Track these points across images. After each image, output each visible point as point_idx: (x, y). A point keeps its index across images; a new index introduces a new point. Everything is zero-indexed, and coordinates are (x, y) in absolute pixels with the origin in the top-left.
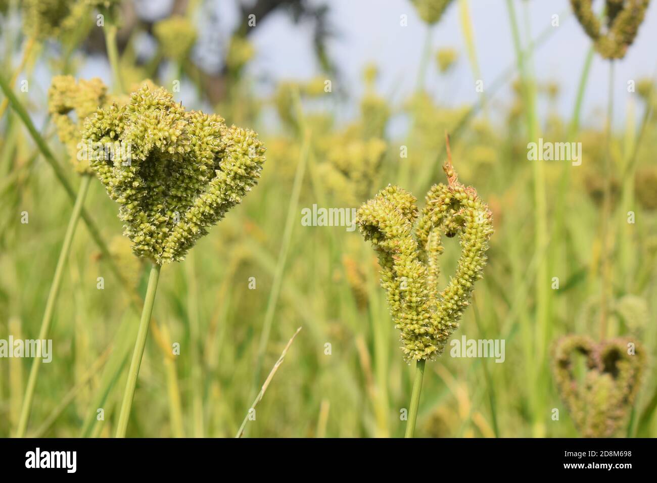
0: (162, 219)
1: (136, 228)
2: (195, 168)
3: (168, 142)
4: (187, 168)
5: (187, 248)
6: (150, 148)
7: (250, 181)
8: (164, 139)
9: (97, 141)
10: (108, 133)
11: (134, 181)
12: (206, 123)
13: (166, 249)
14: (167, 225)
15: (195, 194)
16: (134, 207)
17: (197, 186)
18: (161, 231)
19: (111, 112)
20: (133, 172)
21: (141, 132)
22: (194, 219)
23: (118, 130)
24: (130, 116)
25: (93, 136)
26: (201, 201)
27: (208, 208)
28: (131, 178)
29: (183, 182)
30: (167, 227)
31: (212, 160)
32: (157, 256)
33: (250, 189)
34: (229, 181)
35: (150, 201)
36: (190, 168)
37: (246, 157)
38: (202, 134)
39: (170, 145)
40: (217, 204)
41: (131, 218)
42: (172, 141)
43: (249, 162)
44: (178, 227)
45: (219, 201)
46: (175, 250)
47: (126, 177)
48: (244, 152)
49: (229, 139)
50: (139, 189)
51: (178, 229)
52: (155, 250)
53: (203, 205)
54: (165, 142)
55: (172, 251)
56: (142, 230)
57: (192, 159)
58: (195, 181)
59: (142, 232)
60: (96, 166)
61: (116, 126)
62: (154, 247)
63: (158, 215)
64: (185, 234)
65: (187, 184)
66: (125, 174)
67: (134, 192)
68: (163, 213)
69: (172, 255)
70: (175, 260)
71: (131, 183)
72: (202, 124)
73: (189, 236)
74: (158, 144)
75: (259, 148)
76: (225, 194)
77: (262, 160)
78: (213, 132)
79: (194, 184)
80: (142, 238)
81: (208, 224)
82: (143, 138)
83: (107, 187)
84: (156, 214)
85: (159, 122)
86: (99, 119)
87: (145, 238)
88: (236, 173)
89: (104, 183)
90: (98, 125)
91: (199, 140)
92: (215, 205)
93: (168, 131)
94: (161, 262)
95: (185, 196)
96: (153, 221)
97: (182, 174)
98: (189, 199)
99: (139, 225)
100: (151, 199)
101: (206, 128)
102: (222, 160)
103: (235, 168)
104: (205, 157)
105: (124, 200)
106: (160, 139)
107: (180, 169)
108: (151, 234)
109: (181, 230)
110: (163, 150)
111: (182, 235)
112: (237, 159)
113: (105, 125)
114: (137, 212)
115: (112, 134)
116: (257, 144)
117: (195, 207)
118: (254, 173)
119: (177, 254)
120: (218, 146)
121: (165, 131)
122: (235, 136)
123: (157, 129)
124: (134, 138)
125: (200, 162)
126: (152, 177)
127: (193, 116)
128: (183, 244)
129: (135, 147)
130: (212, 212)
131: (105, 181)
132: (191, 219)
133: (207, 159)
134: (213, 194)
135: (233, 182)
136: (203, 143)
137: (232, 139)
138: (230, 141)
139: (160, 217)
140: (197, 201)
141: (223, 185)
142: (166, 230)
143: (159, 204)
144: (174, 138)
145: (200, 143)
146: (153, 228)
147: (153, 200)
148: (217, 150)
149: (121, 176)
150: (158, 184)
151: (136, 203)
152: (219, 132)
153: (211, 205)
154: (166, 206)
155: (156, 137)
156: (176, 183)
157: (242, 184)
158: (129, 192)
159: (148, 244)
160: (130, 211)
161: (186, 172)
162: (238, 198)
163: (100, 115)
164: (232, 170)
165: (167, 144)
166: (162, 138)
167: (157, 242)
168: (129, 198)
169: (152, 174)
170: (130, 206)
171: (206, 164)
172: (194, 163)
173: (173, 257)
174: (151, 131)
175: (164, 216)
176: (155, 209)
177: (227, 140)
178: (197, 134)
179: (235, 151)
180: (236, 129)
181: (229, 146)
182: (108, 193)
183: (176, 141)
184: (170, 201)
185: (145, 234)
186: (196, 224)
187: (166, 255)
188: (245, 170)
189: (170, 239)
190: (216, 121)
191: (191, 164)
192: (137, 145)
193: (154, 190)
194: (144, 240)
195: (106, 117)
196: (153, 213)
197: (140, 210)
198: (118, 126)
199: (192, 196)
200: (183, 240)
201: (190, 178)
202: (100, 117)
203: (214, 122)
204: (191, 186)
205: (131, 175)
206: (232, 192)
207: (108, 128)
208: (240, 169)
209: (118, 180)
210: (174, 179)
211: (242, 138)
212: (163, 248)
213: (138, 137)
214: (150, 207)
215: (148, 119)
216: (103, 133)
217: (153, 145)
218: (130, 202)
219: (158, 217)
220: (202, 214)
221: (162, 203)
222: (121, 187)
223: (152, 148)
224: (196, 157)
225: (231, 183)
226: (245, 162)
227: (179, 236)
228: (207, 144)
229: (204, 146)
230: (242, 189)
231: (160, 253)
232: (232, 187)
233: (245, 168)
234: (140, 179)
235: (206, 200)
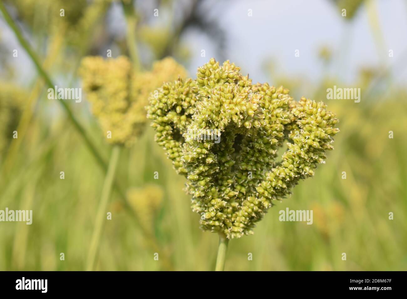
0: (232, 193)
1: (207, 204)
2: (266, 142)
3: (245, 116)
4: (257, 142)
5: (255, 221)
6: (226, 123)
7: (323, 154)
8: (241, 113)
9: (163, 116)
10: (174, 108)
11: (207, 157)
12: (275, 95)
13: (236, 224)
14: (236, 199)
15: (265, 167)
16: (207, 184)
17: (267, 160)
18: (231, 206)
19: (176, 87)
20: (207, 149)
21: (217, 107)
22: (266, 194)
23: (185, 104)
24: (199, 90)
25: (159, 112)
26: (272, 174)
27: (280, 182)
28: (204, 154)
29: (253, 156)
30: (236, 202)
31: (282, 133)
32: (227, 231)
33: (324, 162)
34: (303, 155)
35: (220, 176)
36: (260, 141)
37: (320, 129)
38: (271, 107)
39: (247, 120)
40: (290, 177)
41: (203, 195)
42: (249, 116)
43: (323, 135)
44: (249, 202)
45: (292, 174)
46: (244, 224)
47: (199, 154)
48: (318, 124)
49: (300, 112)
50: (212, 165)
51: (248, 204)
52: (226, 226)
53: (275, 179)
54: (241, 117)
55: (242, 225)
56: (213, 205)
57: (262, 133)
58: (265, 155)
59: (213, 208)
60: (162, 141)
61: (182, 100)
62: (224, 223)
63: (228, 189)
64: (256, 208)
65: (257, 158)
66: (199, 150)
67: (207, 168)
68: (233, 188)
69: (242, 230)
70: (245, 233)
71: (204, 159)
72: (271, 96)
73: (260, 210)
74: (235, 119)
75: (332, 120)
76: (298, 168)
77: (335, 132)
78: (282, 105)
79: (264, 157)
80: (213, 214)
81: (279, 198)
82: (218, 113)
83: (173, 162)
84: (226, 189)
85: (234, 97)
86: (165, 95)
87: (216, 214)
88: (310, 146)
89: (170, 158)
90: (164, 100)
91: (269, 112)
92: (288, 179)
93: (245, 105)
94: (231, 237)
95: (255, 170)
96: (224, 196)
97: (253, 148)
98: (259, 173)
99: (210, 201)
100: (221, 174)
101: (274, 101)
102: (291, 132)
103: (310, 141)
104: (276, 130)
105: (196, 177)
106: (236, 114)
107: (251, 143)
108: (222, 209)
109: (252, 205)
110: (240, 124)
111: (253, 210)
112: (310, 131)
113: (172, 101)
114: (208, 188)
115: (179, 109)
116: (330, 116)
117: (265, 181)
118: (328, 145)
119: (247, 228)
120: (288, 118)
121: (243, 105)
122: (306, 108)
123: (233, 103)
124: (209, 113)
125: (270, 135)
126: (223, 152)
127: (260, 88)
128: (253, 217)
129: (209, 122)
130: (285, 186)
131: (172, 156)
132: (263, 193)
133: (278, 132)
134: (286, 168)
135: (306, 155)
136: (272, 116)
137: (303, 111)
138: (302, 113)
139: (230, 192)
140: (269, 176)
141: (297, 159)
142: (236, 204)
143: (228, 179)
144: (251, 113)
145: (270, 116)
146: (224, 203)
147: (223, 175)
148: (286, 123)
149: (195, 153)
150: (228, 158)
151: (208, 179)
152: (288, 104)
153: (283, 180)
154: (236, 180)
155: (233, 112)
156: (246, 157)
157: (316, 157)
158: (202, 168)
159: (218, 220)
160: (202, 188)
161: (257, 146)
162: (311, 171)
163: (166, 90)
164: (306, 143)
165: (244, 119)
166: (239, 113)
167: (227, 218)
168: (201, 174)
169: (222, 149)
170: (202, 183)
171: (276, 137)
172: (265, 137)
173: (243, 231)
174: (227, 106)
175: (233, 190)
176: (226, 184)
177: (298, 112)
178: (266, 107)
179: (308, 123)
180: (305, 101)
181: (300, 119)
182: (174, 168)
183: (253, 115)
184: (239, 175)
185: (217, 210)
186: (267, 198)
187: (236, 229)
188: (319, 142)
189: (240, 213)
190: (282, 93)
191: (261, 138)
192: (212, 121)
193: (225, 165)
194: (215, 216)
195: (172, 91)
196: (223, 188)
197: (212, 186)
198: (185, 100)
199: (262, 170)
200: (254, 215)
201: (260, 151)
202: (166, 92)
203: (281, 95)
204: (262, 160)
205: (205, 151)
206: (305, 166)
207: (175, 103)
208: (315, 142)
209: (190, 156)
210: (244, 153)
211: (315, 110)
212: (233, 222)
213: (213, 113)
214: (220, 182)
215: (222, 93)
216: (169, 108)
217: (230, 120)
218: (202, 179)
219: (228, 192)
220: (274, 188)
221: (232, 178)
222: (193, 163)
223: (228, 123)
224: (267, 131)
225: (305, 156)
226: (320, 135)
227: (250, 210)
228: (277, 117)
229: (273, 119)
230: (315, 162)
231: (230, 228)
232: (305, 160)
233: (319, 140)
234: (213, 156)
235: (279, 174)
